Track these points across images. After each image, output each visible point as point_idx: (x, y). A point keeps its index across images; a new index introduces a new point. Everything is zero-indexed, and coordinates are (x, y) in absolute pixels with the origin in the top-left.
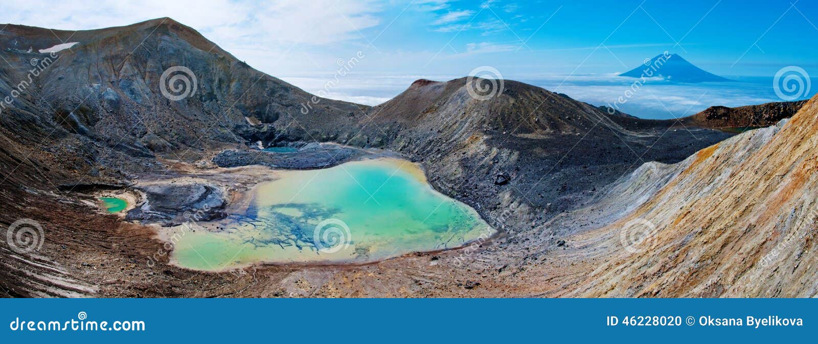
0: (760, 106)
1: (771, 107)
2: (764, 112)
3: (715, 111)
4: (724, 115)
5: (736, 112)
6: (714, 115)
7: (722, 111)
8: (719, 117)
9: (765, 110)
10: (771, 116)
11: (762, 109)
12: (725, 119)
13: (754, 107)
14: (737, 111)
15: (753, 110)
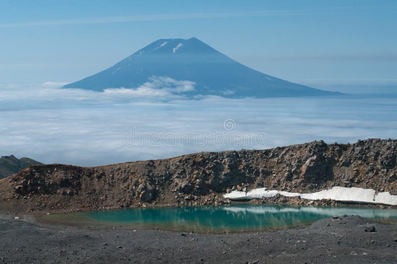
0: (168, 161)
1: (194, 163)
2: (176, 175)
3: (37, 175)
4: (65, 183)
5: (99, 177)
6: (34, 185)
7: (59, 175)
8: (49, 190)
9: (179, 171)
10: (193, 184)
11: (173, 168)
12: (64, 193)
13: (151, 164)
14: (103, 174)
15: (146, 171)
